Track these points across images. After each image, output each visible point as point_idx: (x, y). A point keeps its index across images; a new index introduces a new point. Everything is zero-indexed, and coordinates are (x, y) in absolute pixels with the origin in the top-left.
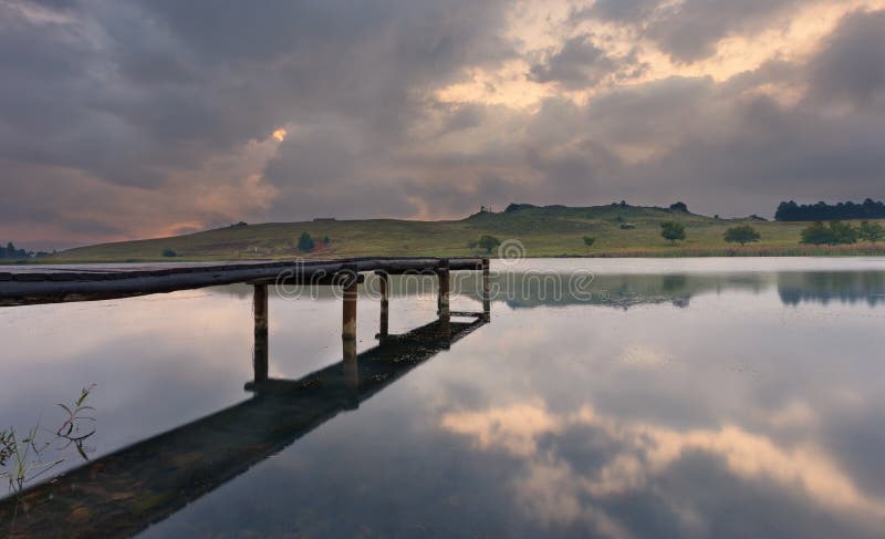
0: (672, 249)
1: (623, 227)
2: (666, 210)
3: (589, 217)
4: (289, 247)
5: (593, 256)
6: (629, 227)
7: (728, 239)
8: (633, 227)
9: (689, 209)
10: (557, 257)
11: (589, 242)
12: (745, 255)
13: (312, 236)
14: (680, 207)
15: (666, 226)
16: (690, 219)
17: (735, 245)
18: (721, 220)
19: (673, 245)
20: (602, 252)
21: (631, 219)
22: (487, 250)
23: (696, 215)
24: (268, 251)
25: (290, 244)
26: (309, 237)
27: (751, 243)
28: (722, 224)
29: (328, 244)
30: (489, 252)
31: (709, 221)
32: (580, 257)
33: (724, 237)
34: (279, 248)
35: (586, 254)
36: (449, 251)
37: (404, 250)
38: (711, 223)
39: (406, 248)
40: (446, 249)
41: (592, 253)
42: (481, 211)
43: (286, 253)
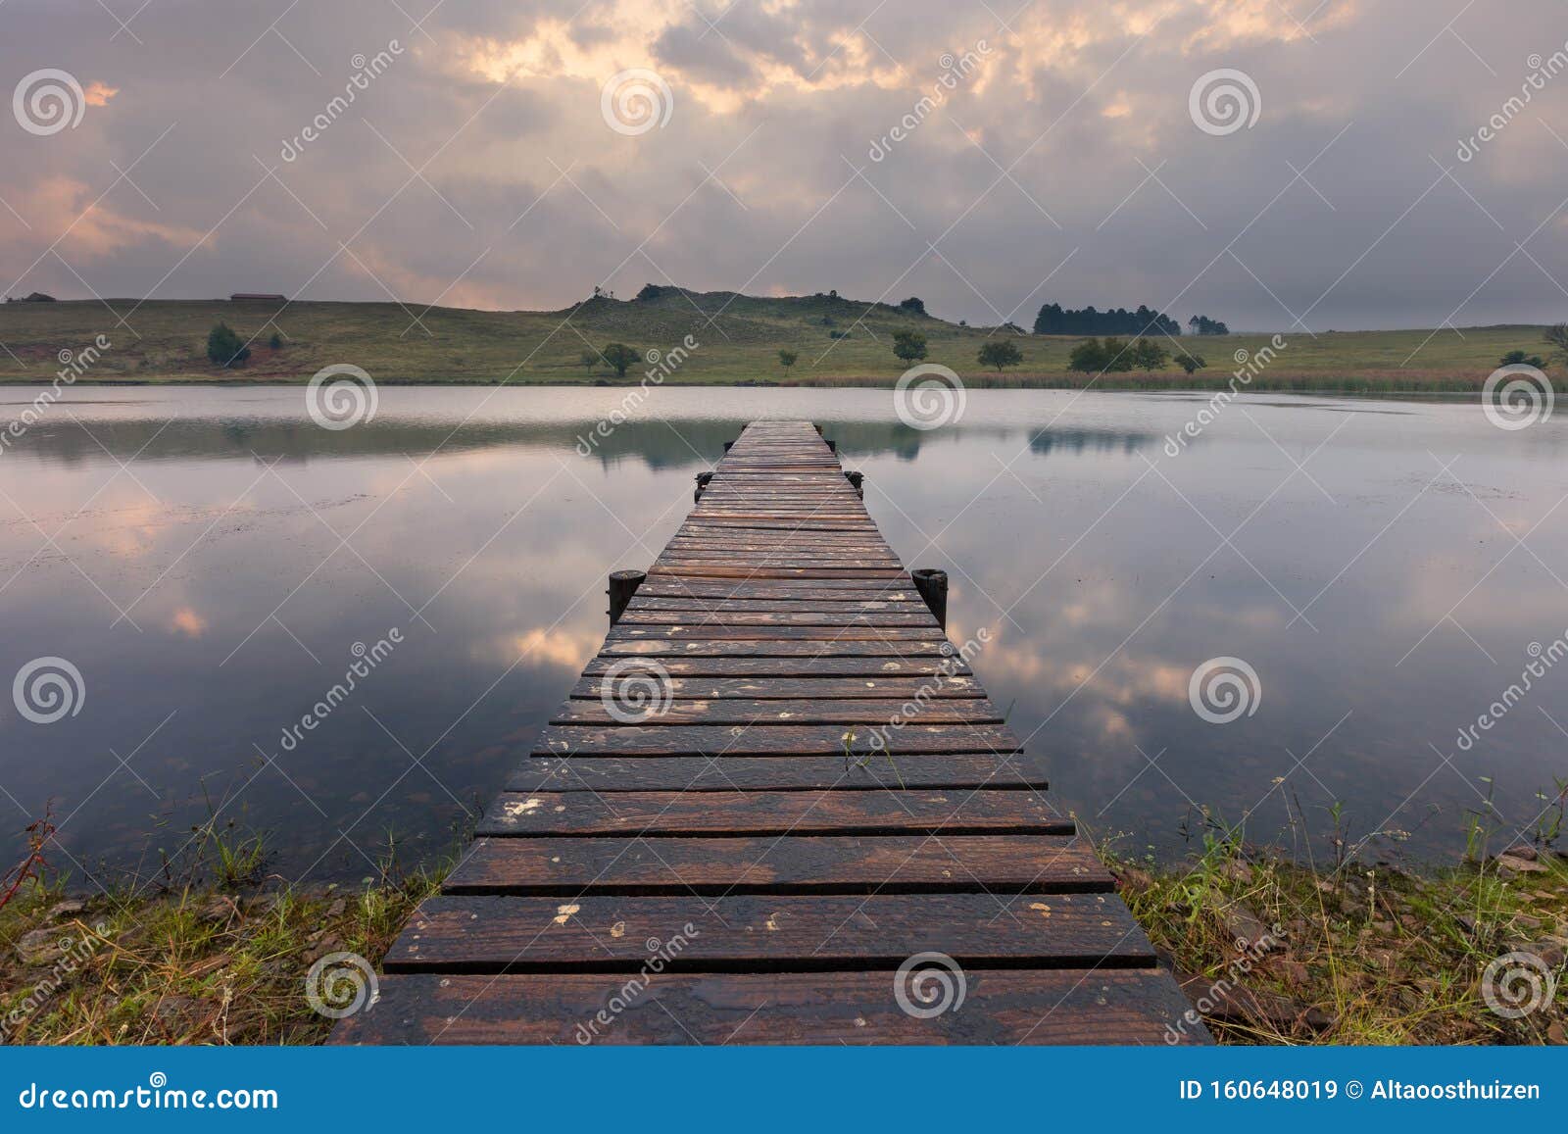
1: (834, 335)
2: (895, 309)
3: (782, 317)
4: (185, 356)
5: (795, 385)
6: (842, 335)
7: (983, 361)
8: (848, 336)
9: (927, 309)
10: (738, 384)
11: (788, 359)
12: (1005, 385)
13: (239, 333)
14: (914, 306)
15: (900, 336)
16: (926, 325)
17: (990, 371)
18: (970, 329)
19: (909, 368)
20: (810, 377)
21: (845, 321)
22: (617, 370)
23: (936, 319)
24: (132, 363)
25: (184, 348)
26: (232, 335)
27: (1011, 368)
28: (972, 336)
29: (283, 352)
30: (621, 374)
31: (953, 330)
32: (776, 385)
33: (977, 357)
34: (160, 358)
35: (784, 380)
36: (545, 370)
37: (456, 367)
38: (956, 334)
39: (459, 364)
40: (540, 366)
41: (794, 379)
42: (596, 296)
43: (180, 368)
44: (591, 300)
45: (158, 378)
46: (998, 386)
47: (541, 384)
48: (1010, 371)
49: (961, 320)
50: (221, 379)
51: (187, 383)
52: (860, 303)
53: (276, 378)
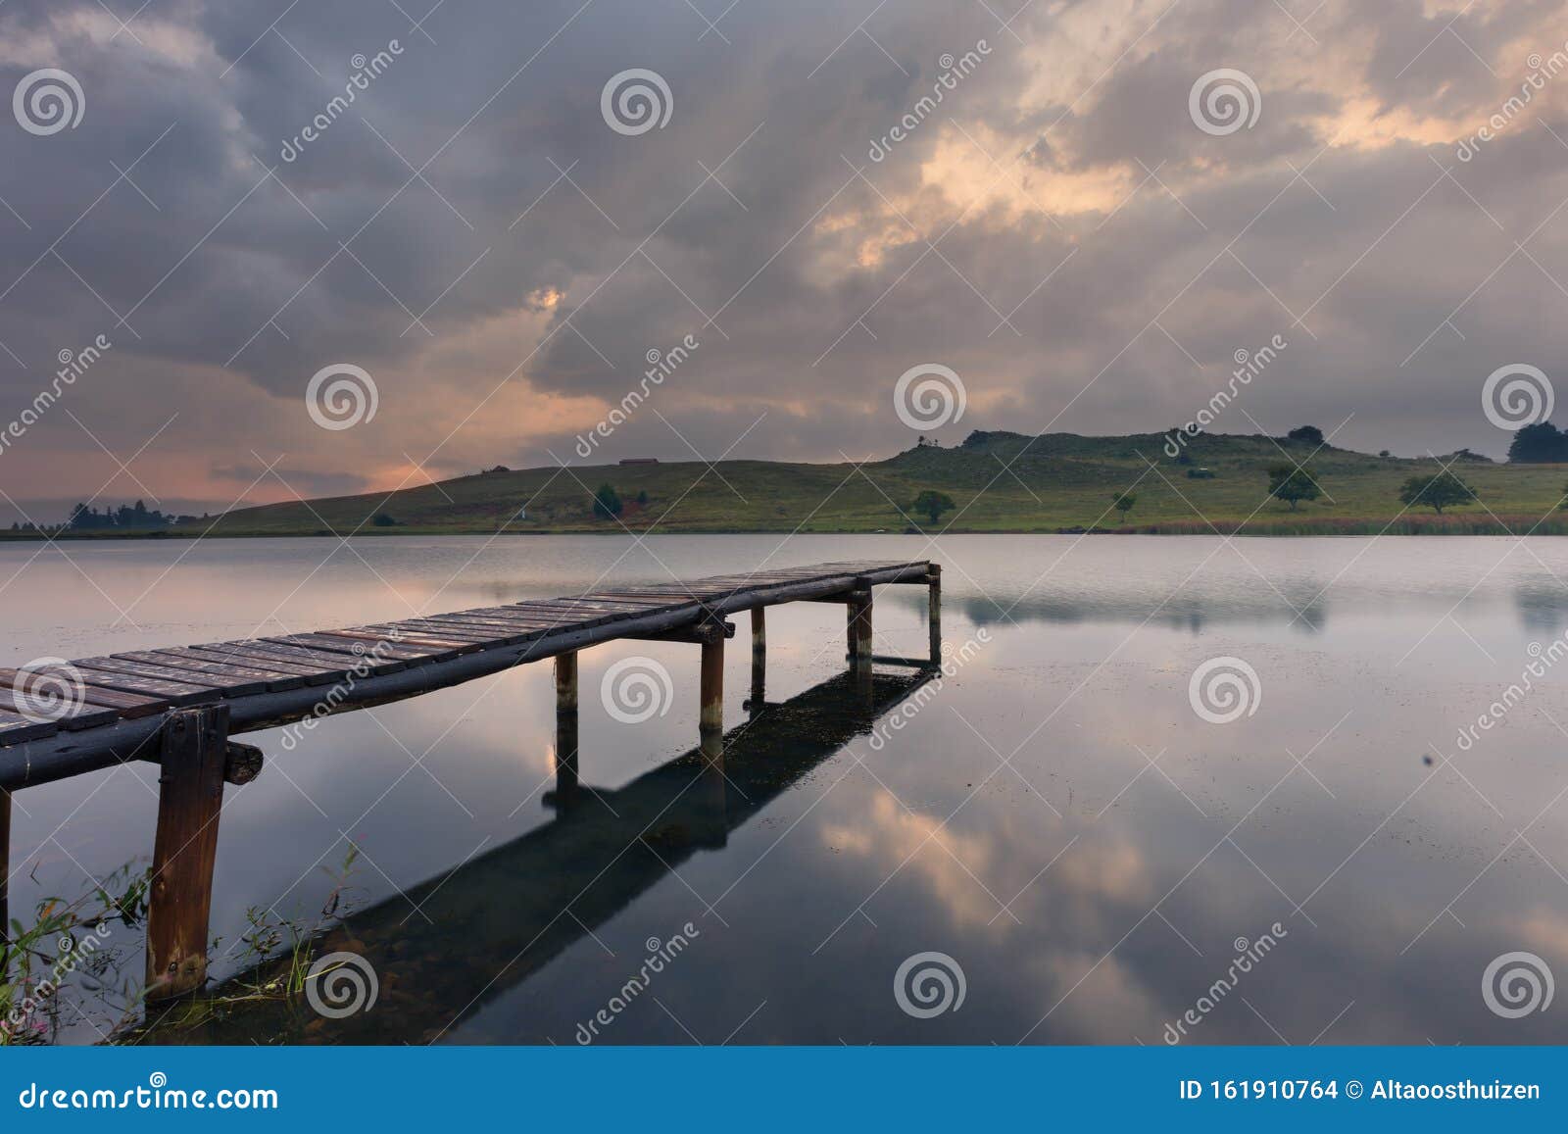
0: (1293, 518)
1: (1192, 475)
2: (1280, 441)
3: (1125, 456)
4: (579, 511)
5: (1132, 532)
6: (1202, 475)
7: (1406, 499)
8: (1212, 476)
9: (1327, 439)
10: (1061, 531)
11: (1126, 504)
12: (1444, 531)
13: (617, 490)
14: (1309, 436)
15: (1280, 472)
16: (1327, 458)
17: (1423, 512)
18: (1394, 459)
19: (1291, 510)
20: (1151, 522)
21: (1209, 459)
22: (930, 517)
23: (1342, 450)
24: (544, 516)
25: (581, 505)
26: (612, 492)
27: (1458, 508)
28: (1398, 469)
29: (647, 505)
30: (934, 521)
31: (1368, 463)
32: (1108, 532)
33: (1399, 495)
34: (563, 513)
35: (1119, 527)
36: (859, 518)
37: (778, 517)
38: (1373, 467)
39: (782, 514)
40: (854, 515)
41: (1130, 525)
42: (920, 445)
43: (573, 521)
44: (914, 450)
45: (558, 528)
46: (1431, 532)
47: (852, 532)
48: (1453, 510)
49: (1381, 450)
50: (597, 529)
51: (576, 532)
52: (1229, 437)
53: (637, 528)
